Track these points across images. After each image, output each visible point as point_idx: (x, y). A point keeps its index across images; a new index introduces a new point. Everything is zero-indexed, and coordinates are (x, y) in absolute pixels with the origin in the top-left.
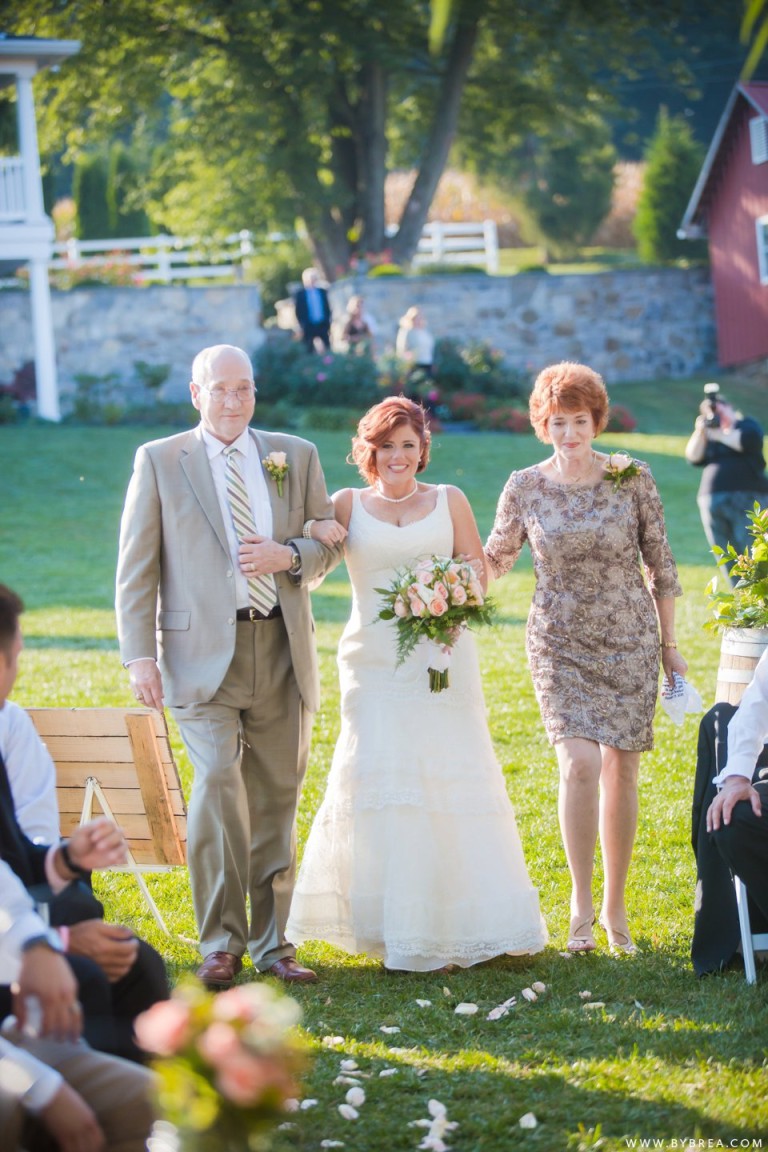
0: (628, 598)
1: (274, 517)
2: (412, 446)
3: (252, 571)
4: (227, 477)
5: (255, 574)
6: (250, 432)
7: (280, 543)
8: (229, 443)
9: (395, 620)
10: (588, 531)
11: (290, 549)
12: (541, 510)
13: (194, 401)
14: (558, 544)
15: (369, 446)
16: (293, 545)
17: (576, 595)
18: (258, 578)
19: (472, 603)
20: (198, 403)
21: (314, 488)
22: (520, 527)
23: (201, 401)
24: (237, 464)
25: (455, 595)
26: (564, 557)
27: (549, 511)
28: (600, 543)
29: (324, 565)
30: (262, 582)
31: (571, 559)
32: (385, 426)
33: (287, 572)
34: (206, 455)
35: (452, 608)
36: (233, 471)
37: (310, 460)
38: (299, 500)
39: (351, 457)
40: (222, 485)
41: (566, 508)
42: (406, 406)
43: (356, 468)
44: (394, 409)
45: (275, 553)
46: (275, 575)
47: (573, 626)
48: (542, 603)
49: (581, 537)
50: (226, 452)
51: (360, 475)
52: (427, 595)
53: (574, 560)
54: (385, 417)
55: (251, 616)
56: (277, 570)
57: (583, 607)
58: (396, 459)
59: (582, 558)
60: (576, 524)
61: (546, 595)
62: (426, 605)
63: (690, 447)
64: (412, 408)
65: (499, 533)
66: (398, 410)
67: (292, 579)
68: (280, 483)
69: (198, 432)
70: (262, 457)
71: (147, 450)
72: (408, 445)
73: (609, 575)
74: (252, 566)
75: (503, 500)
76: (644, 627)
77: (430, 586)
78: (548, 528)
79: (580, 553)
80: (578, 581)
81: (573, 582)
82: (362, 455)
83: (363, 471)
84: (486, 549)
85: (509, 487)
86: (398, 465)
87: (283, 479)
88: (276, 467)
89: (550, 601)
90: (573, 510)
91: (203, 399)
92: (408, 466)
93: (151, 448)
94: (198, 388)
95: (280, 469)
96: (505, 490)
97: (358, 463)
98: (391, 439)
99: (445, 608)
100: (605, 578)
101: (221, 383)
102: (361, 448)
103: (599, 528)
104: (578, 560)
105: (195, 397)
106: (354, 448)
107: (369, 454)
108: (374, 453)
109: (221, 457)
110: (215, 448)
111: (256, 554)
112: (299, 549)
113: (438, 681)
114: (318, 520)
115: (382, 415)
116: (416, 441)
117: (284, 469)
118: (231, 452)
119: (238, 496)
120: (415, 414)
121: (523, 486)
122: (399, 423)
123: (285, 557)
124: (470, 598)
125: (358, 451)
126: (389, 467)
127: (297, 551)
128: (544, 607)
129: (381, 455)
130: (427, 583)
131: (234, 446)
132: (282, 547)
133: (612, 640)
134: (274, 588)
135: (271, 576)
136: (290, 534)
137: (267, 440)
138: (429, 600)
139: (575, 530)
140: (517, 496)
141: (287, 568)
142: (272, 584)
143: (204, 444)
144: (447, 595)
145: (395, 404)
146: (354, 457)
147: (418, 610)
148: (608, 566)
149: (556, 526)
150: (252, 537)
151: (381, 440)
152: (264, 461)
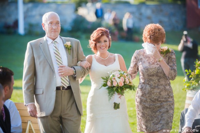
0: (165, 88)
1: (68, 60)
2: (106, 41)
3: (62, 75)
4: (54, 49)
5: (63, 76)
6: (60, 37)
7: (70, 67)
8: (54, 40)
9: (107, 87)
10: (155, 68)
11: (73, 69)
12: (143, 61)
13: (43, 28)
14: (146, 71)
15: (94, 42)
16: (74, 68)
17: (150, 86)
18: (63, 77)
19: (130, 84)
20: (44, 28)
21: (80, 52)
22: (137, 66)
23: (45, 28)
24: (57, 45)
25: (126, 81)
26: (148, 75)
27: (145, 62)
28: (158, 71)
29: (83, 74)
30: (65, 79)
31: (150, 76)
32: (98, 36)
33: (72, 76)
34: (47, 43)
35: (125, 85)
36: (55, 47)
37: (78, 44)
38: (75, 55)
39: (89, 45)
40: (52, 51)
41: (150, 61)
42: (104, 30)
43: (91, 49)
44: (100, 31)
45: (69, 70)
46: (68, 76)
47: (149, 95)
48: (140, 88)
49: (153, 69)
50: (53, 42)
51: (92, 51)
52: (118, 80)
53: (151, 76)
54: (98, 34)
55: (61, 89)
56: (69, 75)
57: (152, 89)
58: (102, 46)
59: (153, 75)
60: (152, 66)
61: (141, 85)
62: (118, 83)
63: (180, 47)
64: (106, 31)
65: (131, 68)
66: (102, 31)
67: (74, 78)
68: (69, 50)
69: (45, 38)
70: (63, 43)
71: (30, 43)
72: (105, 41)
73: (160, 81)
74: (62, 73)
75: (133, 58)
76: (170, 97)
77: (119, 78)
78: (144, 66)
79: (152, 74)
80: (151, 82)
81: (150, 82)
82: (92, 45)
83: (93, 49)
84: (128, 71)
85: (135, 55)
86: (103, 47)
87: (70, 49)
88: (68, 46)
89: (143, 87)
90: (152, 62)
91: (46, 27)
92: (106, 47)
93: (31, 43)
94: (44, 24)
95: (69, 46)
96: (134, 55)
97: (91, 47)
98: (100, 40)
99: (123, 84)
100: (159, 81)
101: (51, 22)
102: (91, 43)
103: (158, 67)
104: (152, 76)
105: (44, 27)
106: (90, 43)
107: (94, 45)
108: (96, 44)
109: (52, 44)
110: (50, 41)
111: (63, 70)
112: (76, 69)
113: (116, 106)
114: (81, 61)
115: (97, 33)
116: (107, 40)
117: (70, 46)
118: (55, 42)
119: (57, 54)
120: (106, 32)
121: (139, 54)
122: (102, 35)
123: (71, 71)
124: (130, 83)
125: (91, 44)
126: (100, 48)
127: (75, 69)
128: (141, 89)
129: (98, 45)
130: (118, 77)
131: (55, 40)
132: (71, 68)
133: (160, 99)
134: (68, 80)
135: (67, 76)
136: (72, 65)
137: (65, 39)
138: (119, 82)
139: (151, 67)
140: (137, 57)
141: (72, 75)
142: (68, 79)
143: (47, 40)
144: (124, 81)
145: (100, 30)
146: (90, 46)
147: (115, 84)
148: (160, 78)
149: (146, 66)
150: (62, 66)
151: (97, 40)
152: (64, 44)
